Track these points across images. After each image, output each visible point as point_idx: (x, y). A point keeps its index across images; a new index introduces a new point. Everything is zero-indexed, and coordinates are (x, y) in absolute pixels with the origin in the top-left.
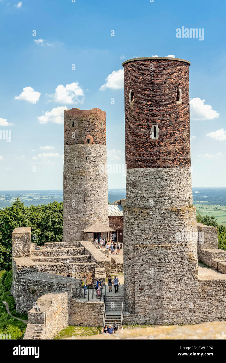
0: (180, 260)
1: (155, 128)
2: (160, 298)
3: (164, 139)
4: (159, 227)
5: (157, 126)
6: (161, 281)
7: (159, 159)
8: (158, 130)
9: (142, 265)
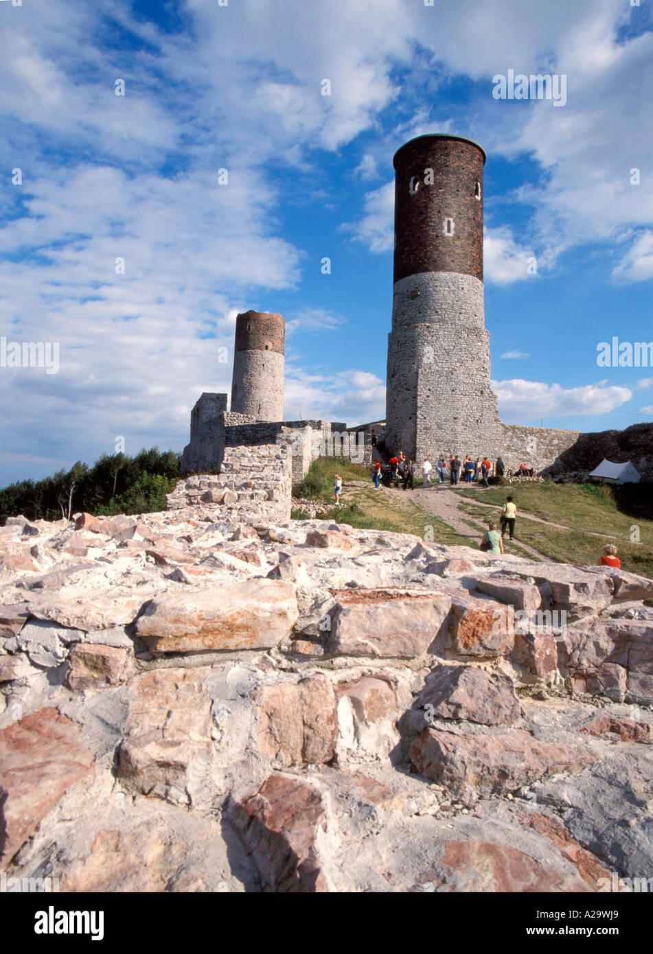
0: (479, 394)
1: (449, 222)
2: (453, 442)
3: (461, 237)
4: (452, 348)
5: (451, 220)
6: (455, 418)
7: (453, 261)
8: (453, 225)
9: (428, 396)
